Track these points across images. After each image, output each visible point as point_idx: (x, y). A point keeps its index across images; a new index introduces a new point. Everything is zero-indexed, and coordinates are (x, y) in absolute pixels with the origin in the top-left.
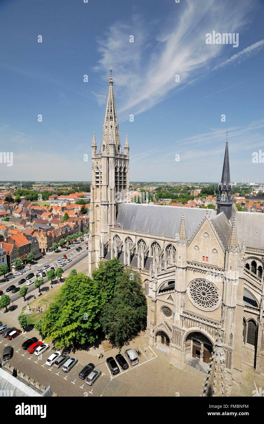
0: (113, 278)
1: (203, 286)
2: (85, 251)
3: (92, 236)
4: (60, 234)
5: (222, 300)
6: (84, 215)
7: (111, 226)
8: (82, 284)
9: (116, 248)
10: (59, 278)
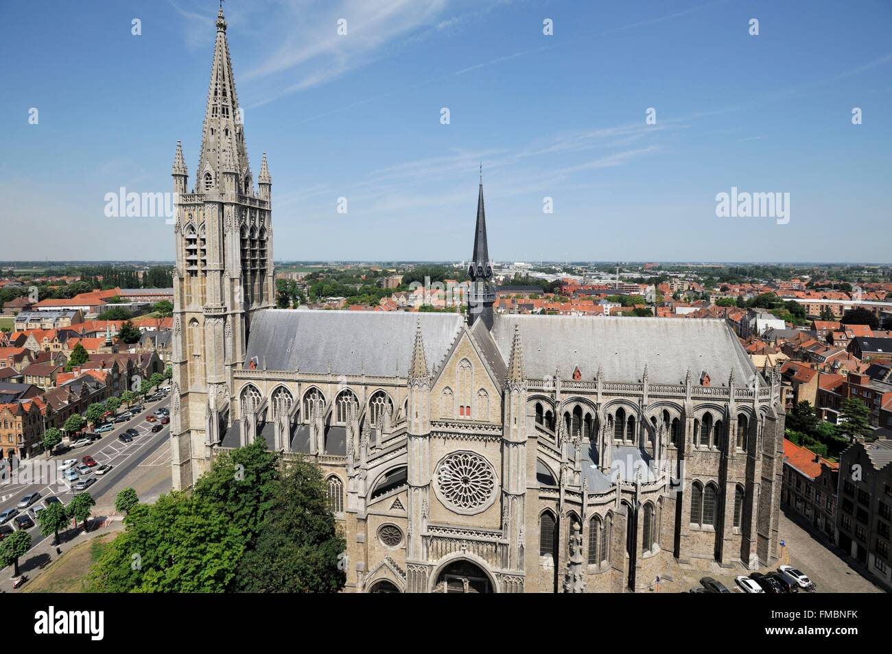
0: (252, 489)
1: (464, 465)
2: (150, 437)
3: (182, 396)
4: (67, 402)
5: (502, 486)
6: (130, 346)
7: (234, 365)
8: (181, 519)
9: (252, 415)
10: (82, 522)
